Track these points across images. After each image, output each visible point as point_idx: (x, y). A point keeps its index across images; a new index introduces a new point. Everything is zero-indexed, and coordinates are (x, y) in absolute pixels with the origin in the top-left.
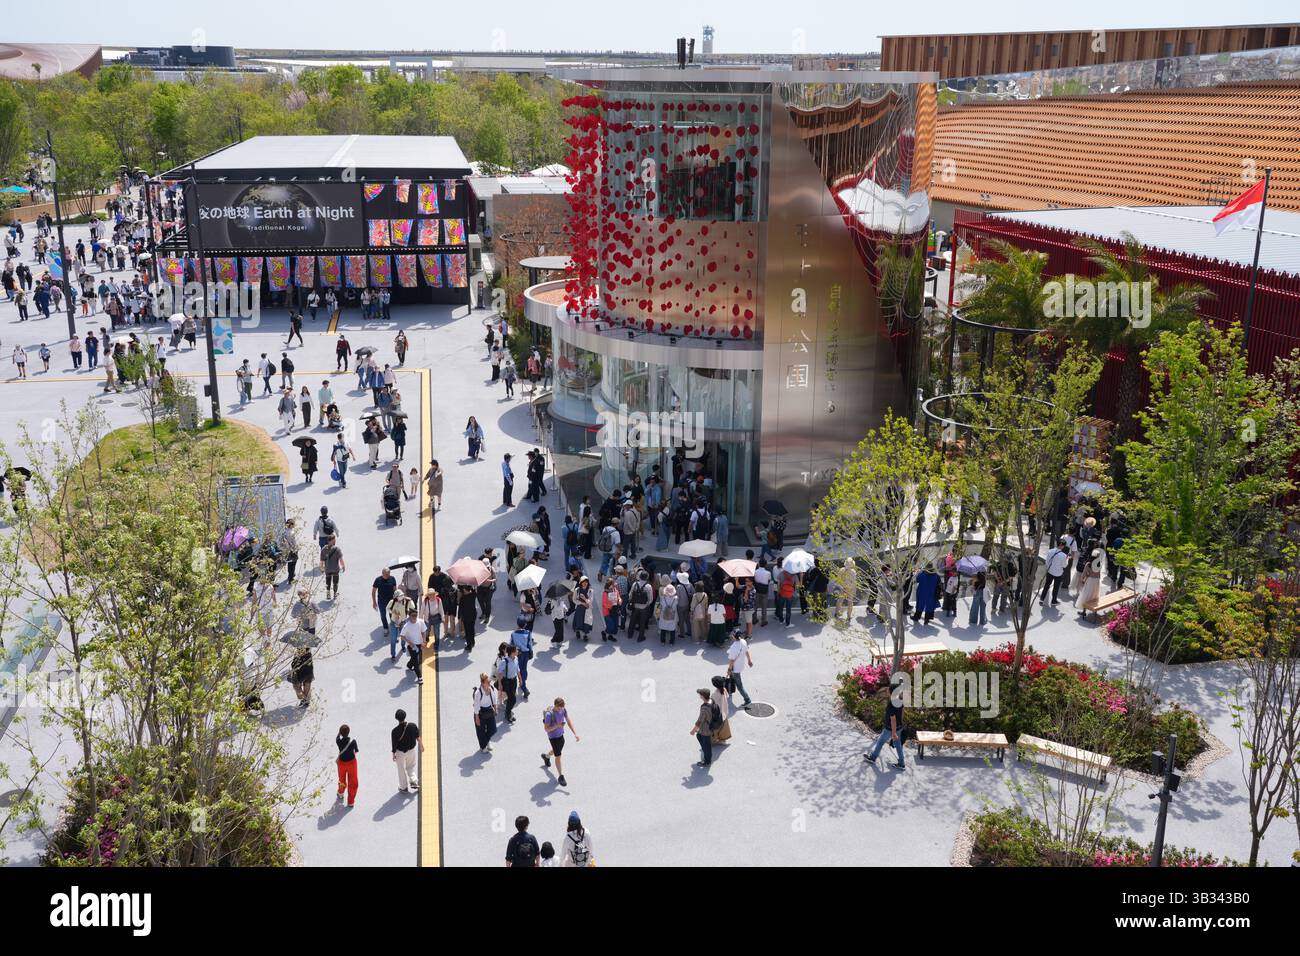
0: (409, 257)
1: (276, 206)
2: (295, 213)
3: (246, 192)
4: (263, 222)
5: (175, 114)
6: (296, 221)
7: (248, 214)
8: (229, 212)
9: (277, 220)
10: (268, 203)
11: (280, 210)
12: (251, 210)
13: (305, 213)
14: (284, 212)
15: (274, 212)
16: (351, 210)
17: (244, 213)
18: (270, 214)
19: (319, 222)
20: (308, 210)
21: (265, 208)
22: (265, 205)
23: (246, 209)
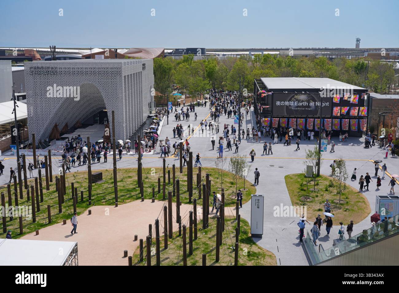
0: (346, 120)
1: (303, 101)
2: (309, 104)
3: (293, 97)
4: (298, 107)
5: (215, 70)
6: (309, 106)
7: (293, 104)
8: (287, 103)
9: (303, 106)
10: (300, 100)
11: (304, 103)
12: (294, 103)
13: (312, 104)
14: (305, 104)
15: (302, 103)
16: (328, 103)
17: (292, 103)
18: (300, 104)
19: (316, 107)
20: (313, 103)
21: (299, 102)
22: (299, 101)
23: (292, 102)
